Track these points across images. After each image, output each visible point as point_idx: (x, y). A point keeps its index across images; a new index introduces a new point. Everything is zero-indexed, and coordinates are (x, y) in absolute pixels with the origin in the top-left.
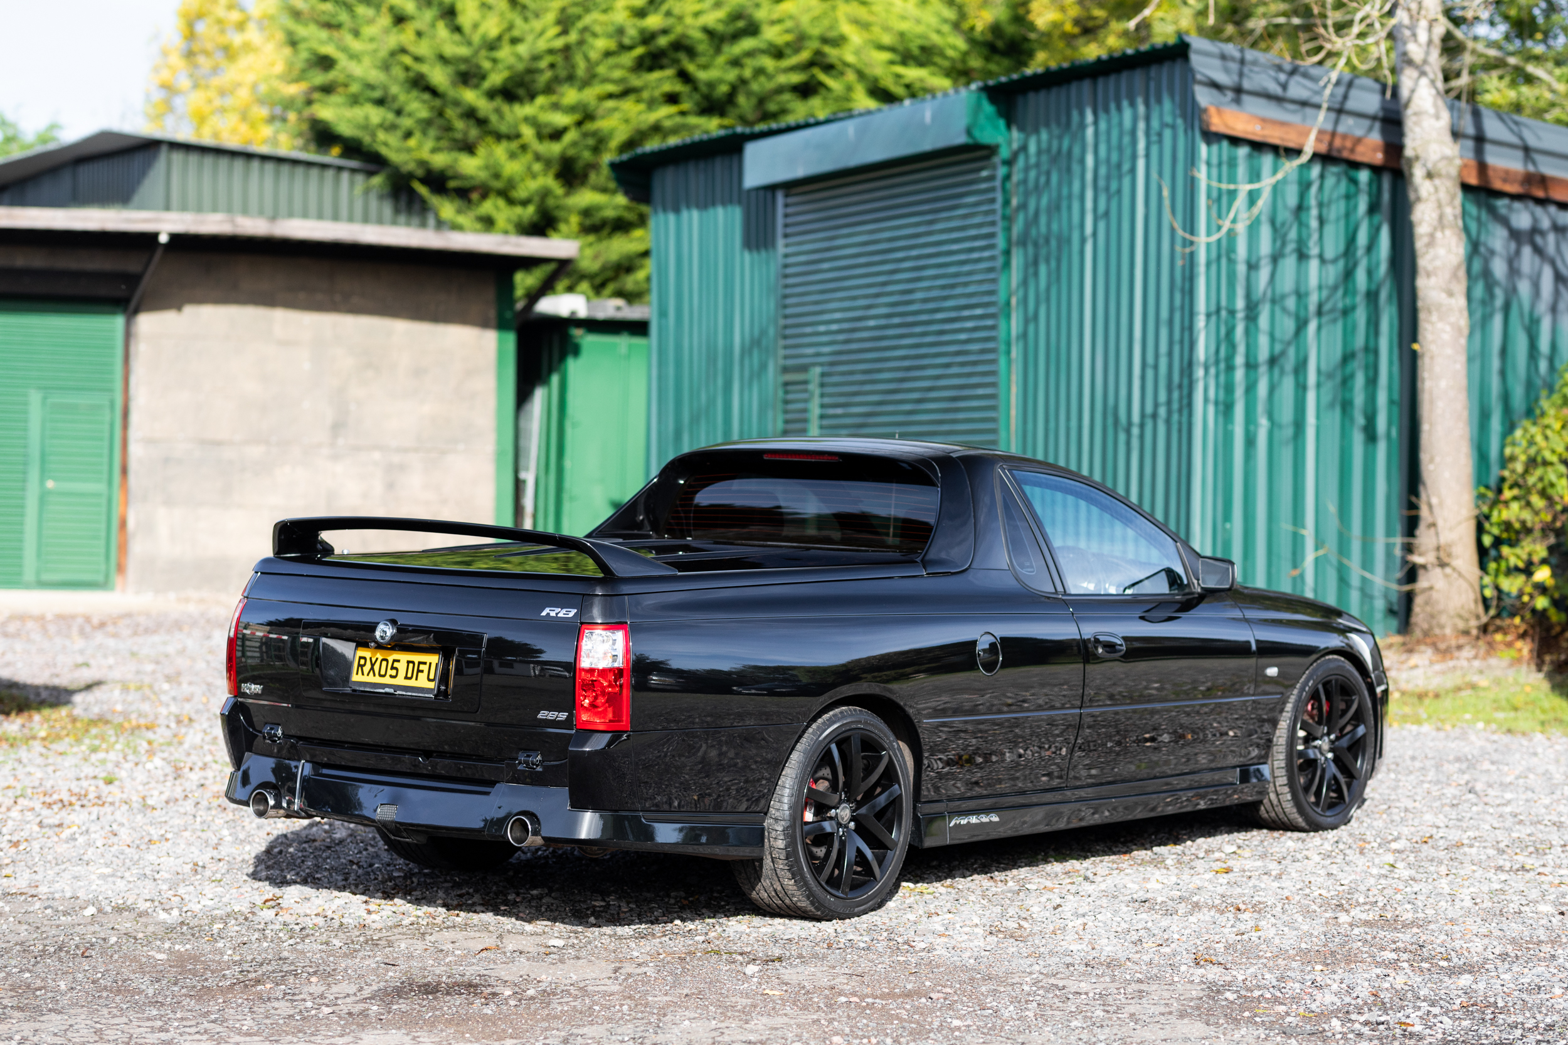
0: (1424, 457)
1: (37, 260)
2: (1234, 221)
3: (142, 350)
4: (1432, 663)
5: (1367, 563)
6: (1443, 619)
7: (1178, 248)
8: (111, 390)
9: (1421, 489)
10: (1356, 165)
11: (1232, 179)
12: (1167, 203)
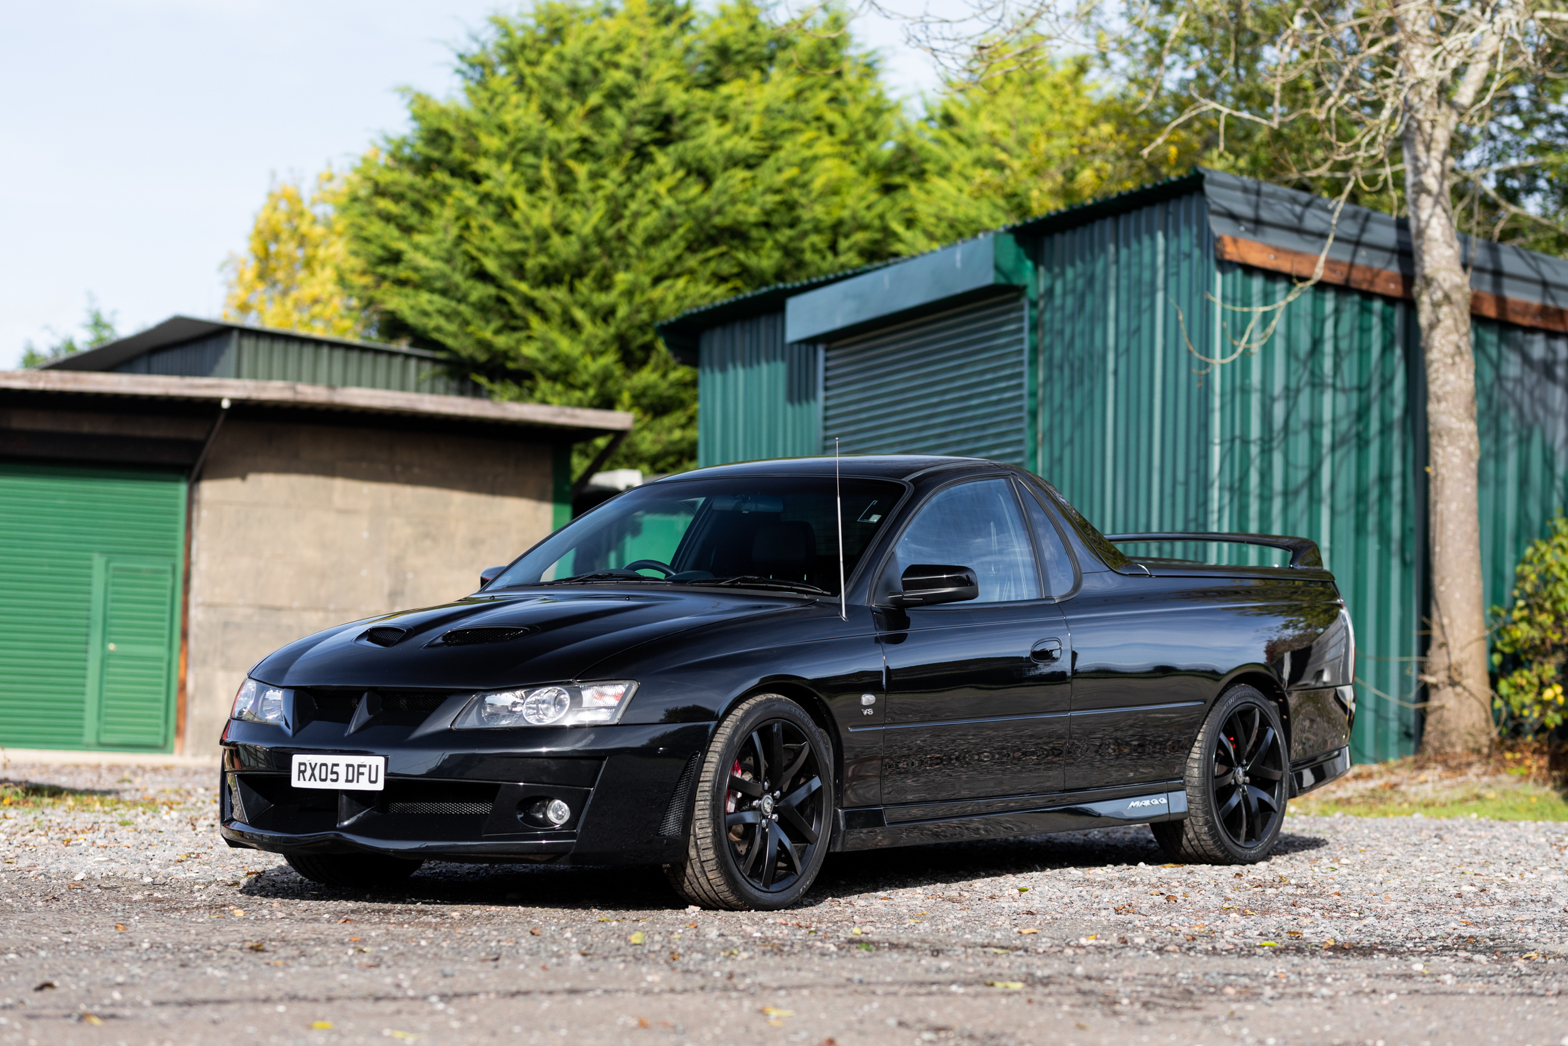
0: (1436, 579)
1: (102, 426)
2: (1249, 341)
3: (204, 516)
4: (1441, 778)
5: (1382, 682)
6: (1454, 738)
7: (1195, 370)
8: (174, 556)
9: (1434, 609)
10: (1368, 296)
11: (1247, 302)
12: (1183, 327)
